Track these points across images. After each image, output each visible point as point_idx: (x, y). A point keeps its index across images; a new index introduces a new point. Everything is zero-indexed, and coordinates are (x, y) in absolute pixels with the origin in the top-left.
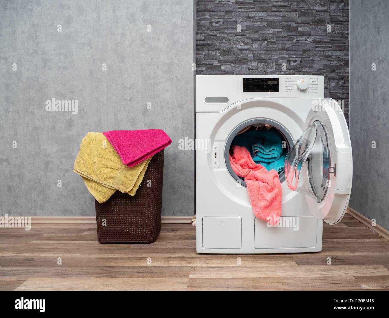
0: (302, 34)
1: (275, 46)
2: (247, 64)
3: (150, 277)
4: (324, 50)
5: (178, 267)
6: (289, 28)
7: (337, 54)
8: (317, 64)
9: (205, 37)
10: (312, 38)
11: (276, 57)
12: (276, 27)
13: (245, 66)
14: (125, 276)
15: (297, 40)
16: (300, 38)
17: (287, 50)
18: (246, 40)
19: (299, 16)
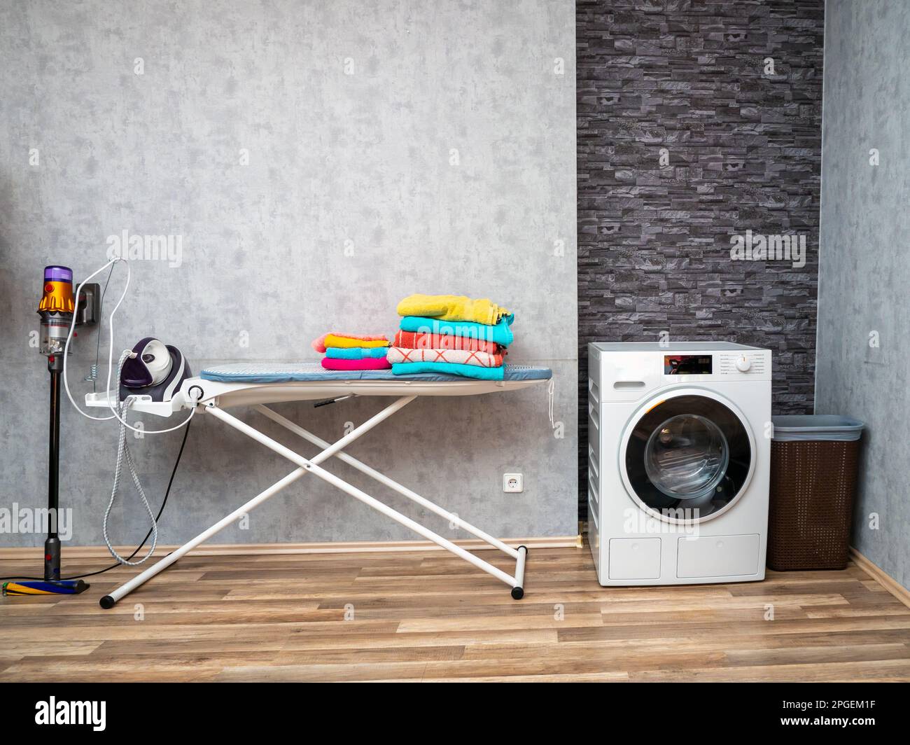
1: (702, 267)
2: (657, 295)
6: (724, 237)
8: (768, 295)
11: (704, 284)
13: (653, 298)
17: (721, 272)
18: (656, 257)
19: (741, 217)
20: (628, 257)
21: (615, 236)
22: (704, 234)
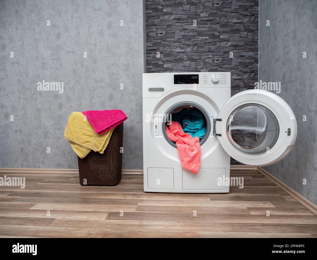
0: (223, 40)
1: (203, 50)
2: (183, 63)
3: (113, 204)
4: (239, 51)
5: (131, 199)
6: (213, 36)
7: (249, 55)
8: (234, 62)
9: (153, 44)
10: (230, 43)
11: (204, 57)
12: (203, 36)
13: (181, 64)
14: (97, 203)
15: (219, 45)
16: (221, 43)
17: (212, 52)
18: (182, 46)
19: (221, 27)
20: (169, 46)
21: (163, 37)
22: (204, 35)
